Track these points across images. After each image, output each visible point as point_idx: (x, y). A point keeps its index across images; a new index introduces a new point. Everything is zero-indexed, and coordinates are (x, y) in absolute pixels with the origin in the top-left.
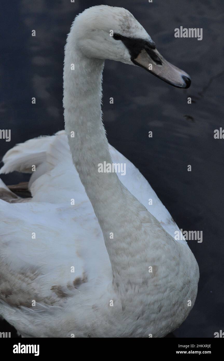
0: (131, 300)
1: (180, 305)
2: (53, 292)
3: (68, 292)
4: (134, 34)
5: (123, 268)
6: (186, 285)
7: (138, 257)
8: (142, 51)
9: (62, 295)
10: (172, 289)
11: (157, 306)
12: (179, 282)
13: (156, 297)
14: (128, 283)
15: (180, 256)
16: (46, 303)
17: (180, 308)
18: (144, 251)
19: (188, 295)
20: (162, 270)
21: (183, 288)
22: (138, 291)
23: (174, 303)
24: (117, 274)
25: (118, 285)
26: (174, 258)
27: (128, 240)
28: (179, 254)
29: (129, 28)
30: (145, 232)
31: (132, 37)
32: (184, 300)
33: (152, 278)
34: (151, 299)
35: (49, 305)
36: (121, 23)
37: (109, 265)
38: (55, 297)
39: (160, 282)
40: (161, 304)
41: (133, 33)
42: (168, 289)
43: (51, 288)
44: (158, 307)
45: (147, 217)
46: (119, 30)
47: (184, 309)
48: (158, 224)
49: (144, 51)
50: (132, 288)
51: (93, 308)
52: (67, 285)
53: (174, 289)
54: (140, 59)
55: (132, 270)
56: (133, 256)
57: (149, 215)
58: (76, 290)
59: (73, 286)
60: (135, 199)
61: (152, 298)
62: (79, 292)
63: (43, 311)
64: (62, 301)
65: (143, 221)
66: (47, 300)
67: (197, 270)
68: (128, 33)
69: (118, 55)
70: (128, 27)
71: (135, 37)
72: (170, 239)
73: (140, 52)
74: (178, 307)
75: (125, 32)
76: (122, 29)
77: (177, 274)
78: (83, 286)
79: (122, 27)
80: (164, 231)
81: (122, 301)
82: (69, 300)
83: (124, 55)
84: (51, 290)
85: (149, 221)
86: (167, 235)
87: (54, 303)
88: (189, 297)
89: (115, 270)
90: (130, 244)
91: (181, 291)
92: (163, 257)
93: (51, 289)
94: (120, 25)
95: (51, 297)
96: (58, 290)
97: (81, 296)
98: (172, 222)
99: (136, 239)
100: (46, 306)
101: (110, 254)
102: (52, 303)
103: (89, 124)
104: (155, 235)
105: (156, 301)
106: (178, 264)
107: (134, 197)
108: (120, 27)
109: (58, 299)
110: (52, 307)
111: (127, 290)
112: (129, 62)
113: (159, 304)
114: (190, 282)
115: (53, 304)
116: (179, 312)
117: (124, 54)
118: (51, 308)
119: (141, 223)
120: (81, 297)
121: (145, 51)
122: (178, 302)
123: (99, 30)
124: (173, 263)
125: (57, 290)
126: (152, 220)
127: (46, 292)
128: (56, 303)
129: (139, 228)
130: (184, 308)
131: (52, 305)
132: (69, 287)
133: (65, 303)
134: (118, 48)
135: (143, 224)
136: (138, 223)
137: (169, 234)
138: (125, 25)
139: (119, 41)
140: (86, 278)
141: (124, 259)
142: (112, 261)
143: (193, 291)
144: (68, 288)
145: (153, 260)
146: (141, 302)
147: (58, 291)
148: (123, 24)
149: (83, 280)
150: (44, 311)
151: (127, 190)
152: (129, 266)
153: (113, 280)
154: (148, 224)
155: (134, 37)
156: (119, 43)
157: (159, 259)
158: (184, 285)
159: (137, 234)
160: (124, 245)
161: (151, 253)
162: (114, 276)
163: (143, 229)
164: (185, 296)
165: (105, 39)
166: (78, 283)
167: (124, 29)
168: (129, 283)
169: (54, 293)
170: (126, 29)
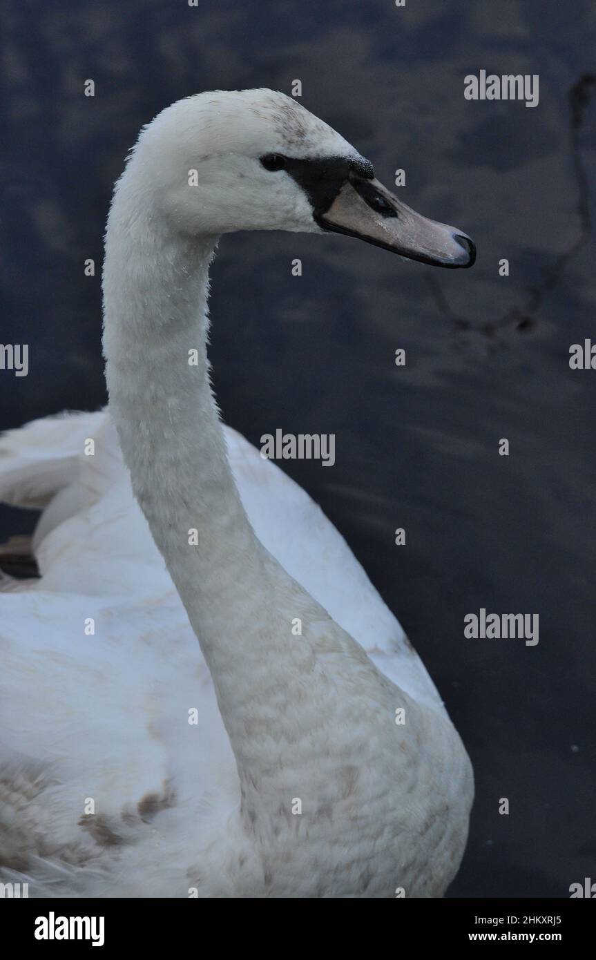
0: (288, 858)
1: (420, 871)
2: (84, 831)
3: (123, 830)
4: (318, 148)
5: (267, 772)
6: (438, 819)
7: (305, 743)
8: (343, 188)
9: (107, 838)
10: (399, 827)
11: (359, 874)
12: (417, 810)
13: (355, 851)
14: (280, 813)
15: (418, 741)
16: (66, 859)
17: (422, 878)
18: (322, 726)
19: (442, 844)
20: (370, 778)
21: (427, 826)
22: (307, 834)
23: (403, 865)
24: (251, 785)
25: (253, 817)
26: (403, 747)
27: (280, 698)
28: (418, 736)
29: (301, 133)
30: (324, 677)
31: (314, 155)
32: (432, 857)
33: (344, 797)
34: (341, 854)
35: (74, 864)
36: (281, 125)
37: (231, 762)
38: (90, 845)
39: (365, 809)
40: (367, 868)
41: (314, 145)
42: (387, 829)
43: (80, 820)
44: (361, 876)
45: (330, 636)
46: (279, 143)
47: (433, 882)
48: (359, 654)
49: (347, 188)
50: (290, 826)
51: (189, 875)
52: (122, 813)
53: (403, 827)
54: (336, 214)
55: (290, 776)
56: (291, 740)
57: (337, 631)
58: (144, 826)
59: (139, 817)
60: (297, 589)
61: (346, 851)
62: (154, 831)
63: (59, 880)
64: (107, 855)
65: (319, 648)
66: (68, 853)
67: (466, 776)
68: (303, 148)
69: (277, 213)
70: (299, 131)
71: (322, 155)
72: (391, 694)
73: (338, 193)
74: (416, 878)
75: (293, 145)
76: (285, 140)
77: (411, 789)
78: (162, 816)
79: (286, 135)
80: (375, 672)
81: (265, 858)
82: (128, 852)
83: (294, 208)
84: (81, 827)
85: (335, 649)
86: (385, 686)
87: (86, 860)
88: (446, 848)
89: (246, 776)
90: (283, 708)
91: (422, 834)
92: (374, 743)
93: (80, 824)
94: (278, 131)
95: (78, 844)
96: (98, 825)
97: (158, 843)
98: (406, 649)
99: (300, 695)
100: (66, 867)
101: (232, 735)
102: (82, 861)
103: (172, 402)
104: (351, 684)
105: (357, 861)
106: (413, 763)
107: (295, 583)
108: (279, 136)
109: (98, 850)
110: (81, 870)
111: (276, 831)
112: (310, 224)
113: (364, 868)
114: (447, 809)
115: (86, 863)
116: (420, 888)
117: (295, 205)
118: (78, 873)
119: (314, 652)
120: (157, 845)
121: (351, 188)
122: (414, 862)
123: (221, 155)
124: (401, 759)
125: (94, 827)
126: (344, 645)
127: (65, 831)
128: (92, 860)
129: (307, 667)
130: (431, 878)
131: (82, 866)
132: (127, 817)
133: (116, 860)
134: (278, 192)
135: (319, 656)
136: (306, 654)
137: (390, 681)
138: (291, 128)
139: (281, 174)
140: (173, 796)
141: (269, 747)
142: (239, 754)
143: (456, 832)
144: (124, 821)
145: (347, 752)
146: (316, 864)
147: (98, 828)
148: (285, 125)
149: (165, 800)
150: (62, 882)
151: (276, 564)
152: (281, 768)
153: (242, 805)
154: (333, 657)
155: (318, 155)
156: (281, 177)
157: (361, 748)
158: (432, 817)
159: (300, 683)
160: (265, 711)
161: (341, 734)
162: (243, 794)
163: (318, 668)
164: (435, 848)
165: (242, 176)
166: (150, 807)
167: (289, 139)
168: (282, 813)
169: (87, 833)
170: (296, 138)
